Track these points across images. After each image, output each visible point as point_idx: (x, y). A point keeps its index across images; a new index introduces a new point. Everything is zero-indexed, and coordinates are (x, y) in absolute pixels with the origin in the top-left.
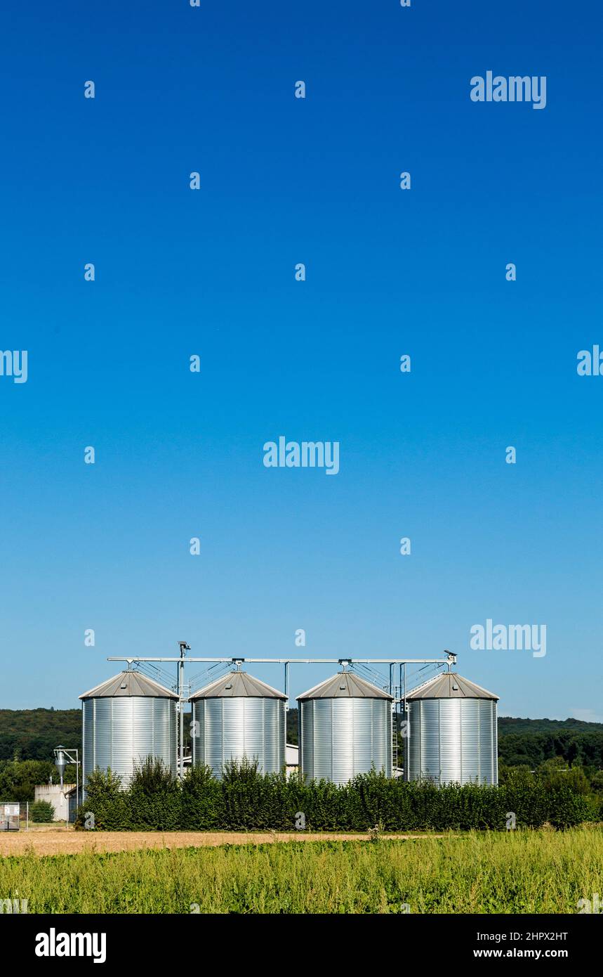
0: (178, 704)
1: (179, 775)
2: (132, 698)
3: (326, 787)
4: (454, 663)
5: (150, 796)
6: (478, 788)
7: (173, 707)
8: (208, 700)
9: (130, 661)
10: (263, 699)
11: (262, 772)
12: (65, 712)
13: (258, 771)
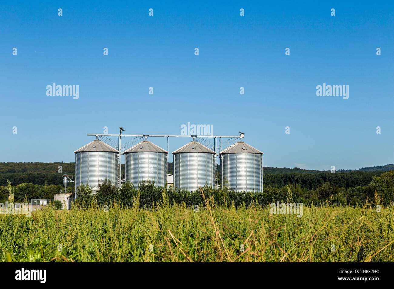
0: (118, 155)
1: (119, 187)
2: (98, 152)
3: (185, 193)
4: (243, 138)
5: (106, 197)
6: (254, 194)
7: (116, 157)
8: (133, 153)
9: (97, 136)
10: (157, 153)
11: (156, 186)
12: (68, 164)
13: (154, 186)
